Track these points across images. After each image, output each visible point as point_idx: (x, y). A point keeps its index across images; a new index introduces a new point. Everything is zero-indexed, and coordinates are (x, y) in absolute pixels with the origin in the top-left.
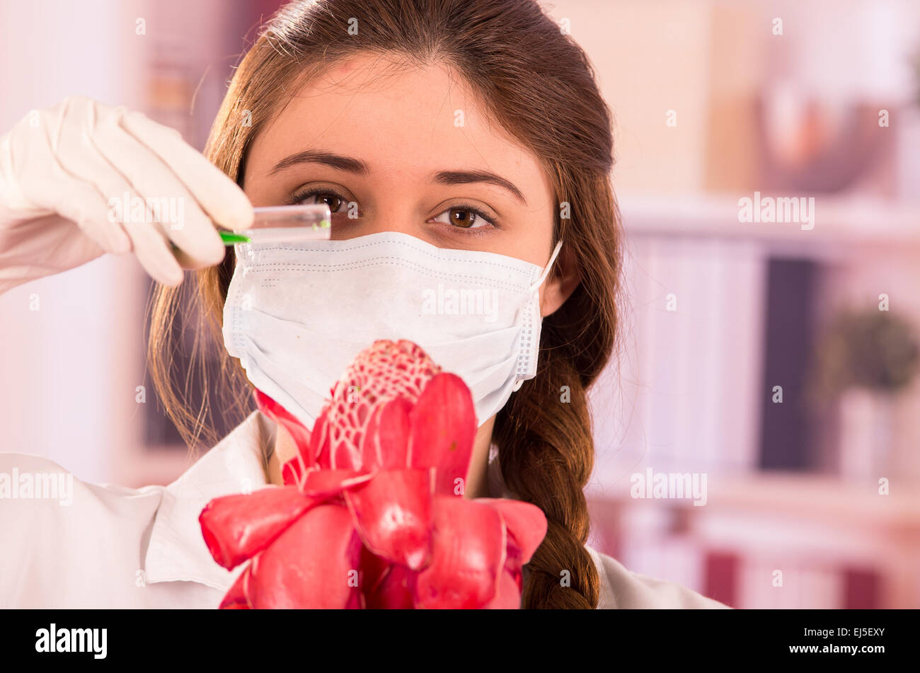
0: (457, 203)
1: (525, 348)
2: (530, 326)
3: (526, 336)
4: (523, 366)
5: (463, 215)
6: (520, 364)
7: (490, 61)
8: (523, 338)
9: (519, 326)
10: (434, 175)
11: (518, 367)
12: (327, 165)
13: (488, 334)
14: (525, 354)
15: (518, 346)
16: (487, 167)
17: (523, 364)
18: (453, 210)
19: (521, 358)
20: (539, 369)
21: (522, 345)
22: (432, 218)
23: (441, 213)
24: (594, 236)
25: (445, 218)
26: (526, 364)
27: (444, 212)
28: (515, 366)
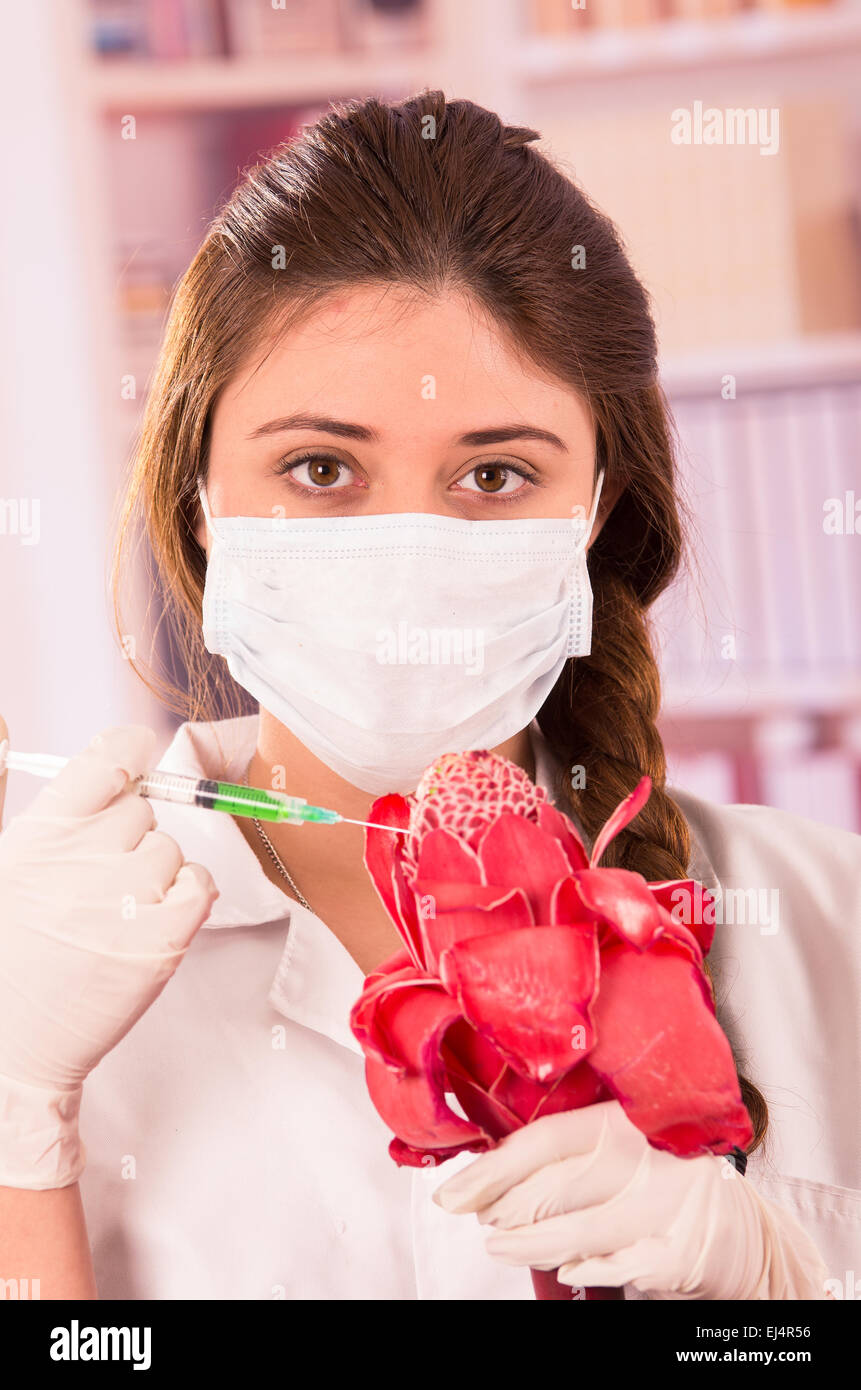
0: (485, 461)
1: (576, 624)
2: (579, 597)
3: (575, 609)
4: (575, 646)
5: (491, 475)
6: (571, 644)
7: (517, 285)
8: (572, 613)
9: (567, 599)
10: (459, 438)
11: (569, 647)
12: (324, 432)
13: (533, 619)
14: (575, 631)
15: (568, 625)
16: (520, 419)
17: (574, 644)
18: (478, 470)
19: (571, 637)
20: (593, 643)
21: (571, 621)
22: (455, 483)
23: (465, 475)
24: (649, 458)
25: (469, 482)
26: (578, 643)
27: (471, 471)
28: (565, 648)
